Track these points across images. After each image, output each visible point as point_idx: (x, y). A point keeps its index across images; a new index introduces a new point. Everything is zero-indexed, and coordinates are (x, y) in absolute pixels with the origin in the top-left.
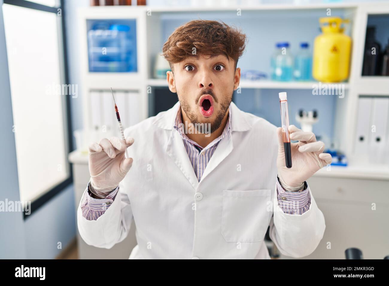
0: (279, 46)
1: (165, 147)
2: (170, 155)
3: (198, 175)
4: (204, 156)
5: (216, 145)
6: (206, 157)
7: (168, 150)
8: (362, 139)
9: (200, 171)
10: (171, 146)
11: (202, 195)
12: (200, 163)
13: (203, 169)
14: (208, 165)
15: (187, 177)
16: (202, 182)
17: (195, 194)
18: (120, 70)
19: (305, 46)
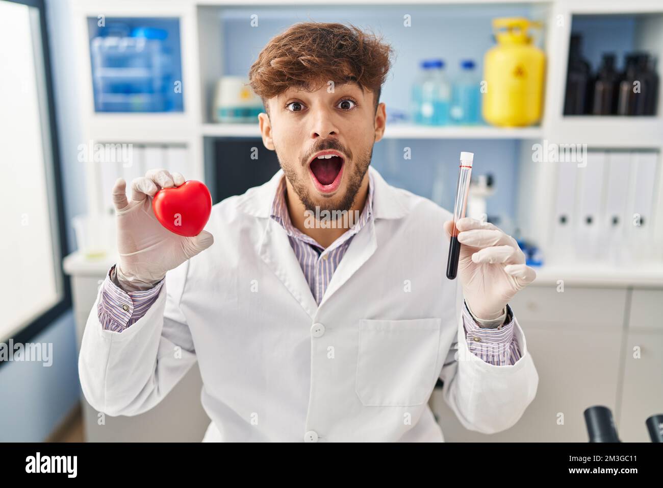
0: (427, 65)
1: (259, 246)
2: (267, 261)
3: (318, 295)
4: (327, 261)
5: (348, 242)
6: (329, 263)
7: (264, 252)
8: (563, 220)
9: (320, 288)
10: (268, 245)
11: (324, 327)
12: (320, 274)
13: (326, 285)
14: (335, 276)
15: (298, 298)
16: (324, 305)
17: (311, 325)
18: (152, 109)
19: (469, 65)
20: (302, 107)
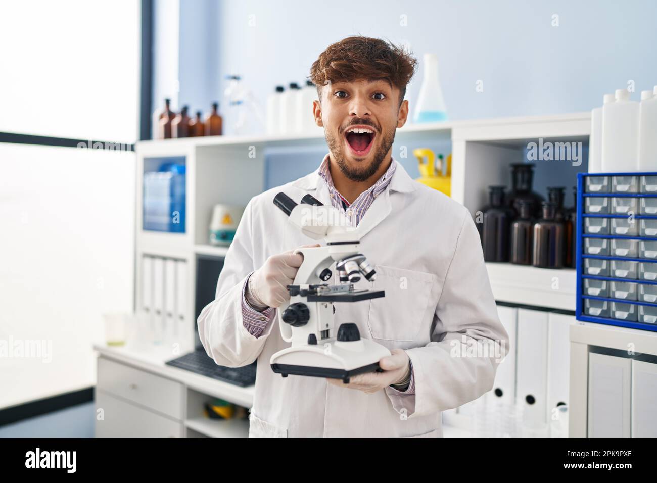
20: (346, 95)
